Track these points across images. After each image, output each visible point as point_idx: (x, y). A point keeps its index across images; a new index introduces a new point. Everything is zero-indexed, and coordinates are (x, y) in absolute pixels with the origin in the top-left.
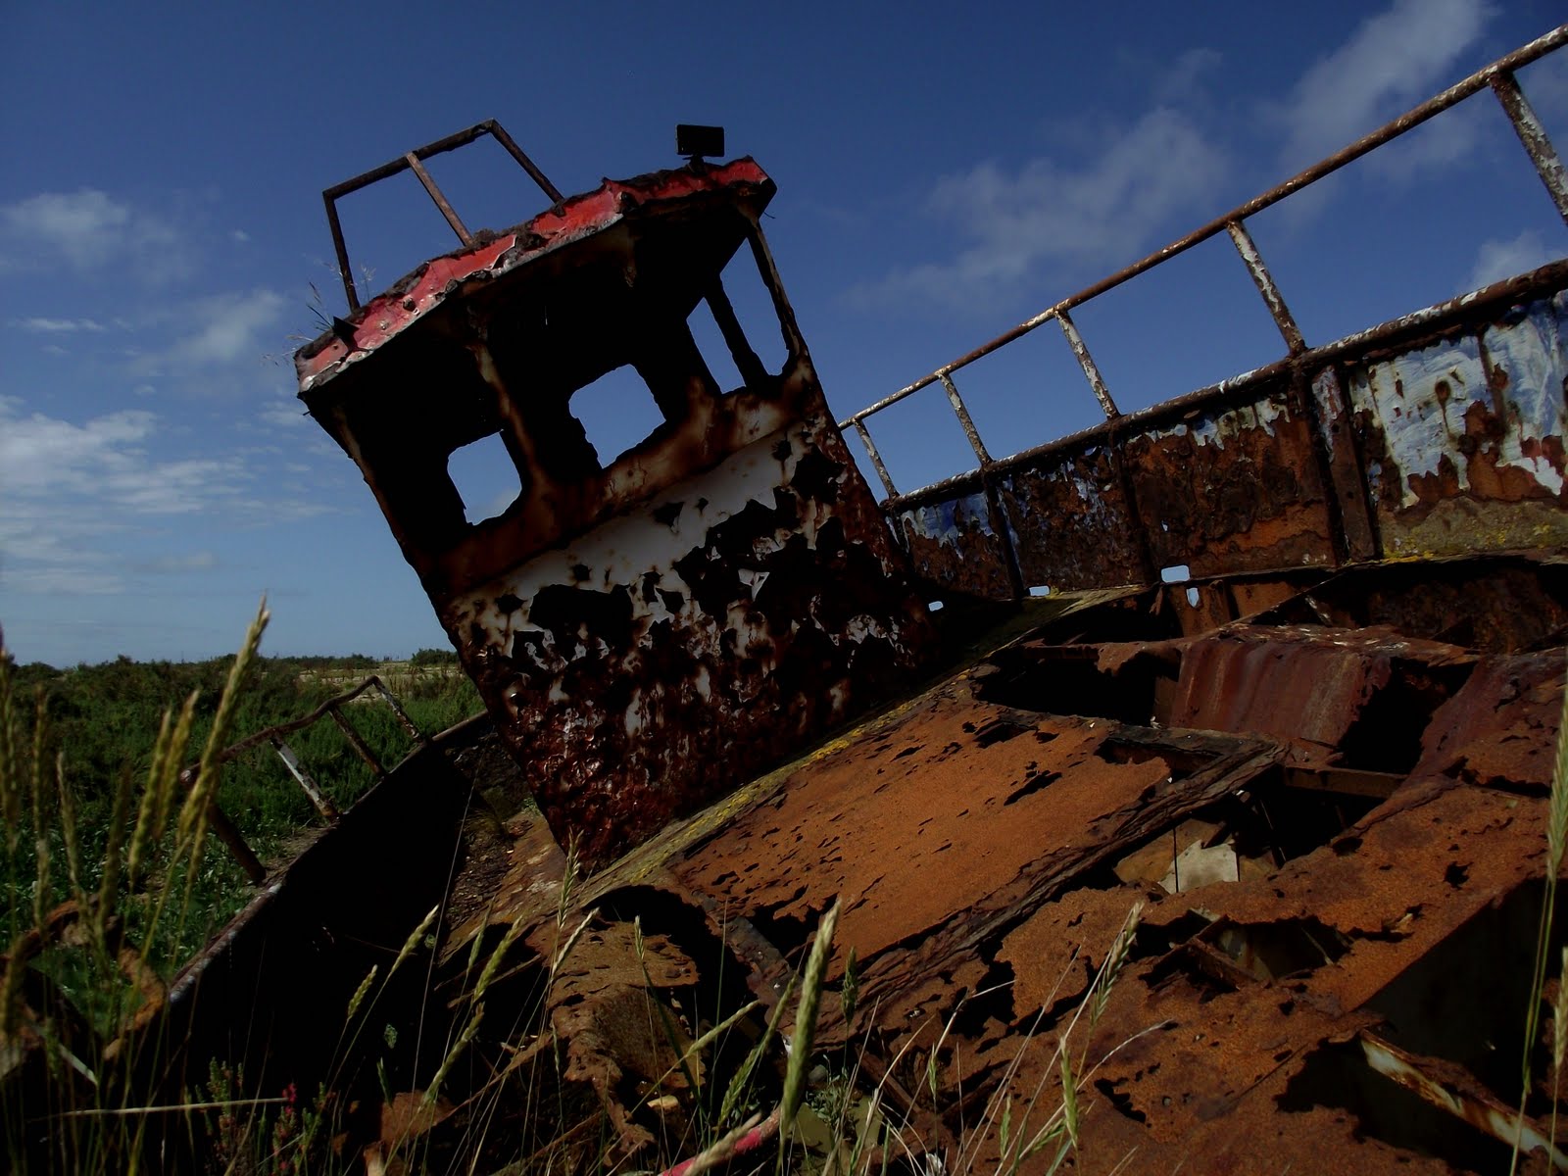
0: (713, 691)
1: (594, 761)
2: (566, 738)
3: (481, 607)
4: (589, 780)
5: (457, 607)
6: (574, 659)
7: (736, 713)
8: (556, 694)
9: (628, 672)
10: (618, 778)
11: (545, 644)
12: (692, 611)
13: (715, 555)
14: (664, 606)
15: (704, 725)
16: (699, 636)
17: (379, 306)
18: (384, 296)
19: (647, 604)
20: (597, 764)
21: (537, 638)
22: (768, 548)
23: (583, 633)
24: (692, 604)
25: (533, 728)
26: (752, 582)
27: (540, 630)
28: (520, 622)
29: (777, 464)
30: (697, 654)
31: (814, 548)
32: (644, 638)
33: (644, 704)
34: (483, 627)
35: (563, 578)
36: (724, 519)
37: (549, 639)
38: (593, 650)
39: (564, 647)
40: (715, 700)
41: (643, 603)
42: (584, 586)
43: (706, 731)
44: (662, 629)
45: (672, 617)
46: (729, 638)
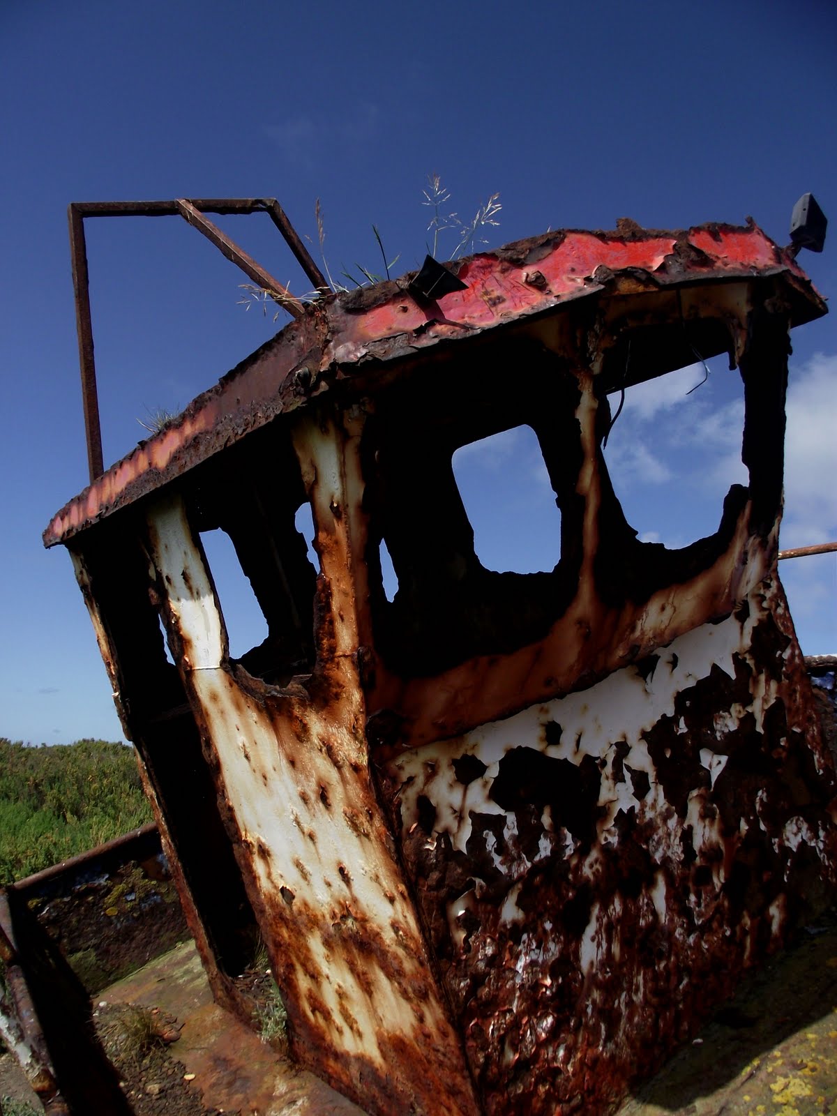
0: (668, 908)
1: (545, 1016)
2: (518, 981)
3: (432, 771)
4: (541, 1045)
5: (401, 768)
6: (537, 859)
7: (691, 940)
8: (510, 912)
9: (588, 879)
10: (570, 1039)
11: (507, 834)
12: (657, 795)
13: (683, 728)
14: (632, 790)
15: (661, 956)
16: (661, 832)
17: (484, 267)
18: (493, 256)
19: (615, 784)
20: (550, 1020)
21: (496, 824)
22: (726, 726)
23: (546, 820)
24: (656, 789)
25: (481, 965)
26: (710, 767)
27: (502, 812)
28: (478, 799)
29: (737, 624)
30: (658, 857)
31: (762, 732)
32: (608, 831)
33: (601, 926)
34: (433, 802)
35: (532, 739)
36: (691, 683)
37: (511, 830)
38: (558, 848)
39: (527, 841)
40: (671, 920)
41: (611, 782)
42: (553, 753)
43: (662, 965)
44: (627, 820)
45: (637, 804)
46: (687, 836)
